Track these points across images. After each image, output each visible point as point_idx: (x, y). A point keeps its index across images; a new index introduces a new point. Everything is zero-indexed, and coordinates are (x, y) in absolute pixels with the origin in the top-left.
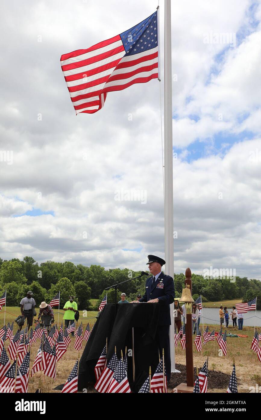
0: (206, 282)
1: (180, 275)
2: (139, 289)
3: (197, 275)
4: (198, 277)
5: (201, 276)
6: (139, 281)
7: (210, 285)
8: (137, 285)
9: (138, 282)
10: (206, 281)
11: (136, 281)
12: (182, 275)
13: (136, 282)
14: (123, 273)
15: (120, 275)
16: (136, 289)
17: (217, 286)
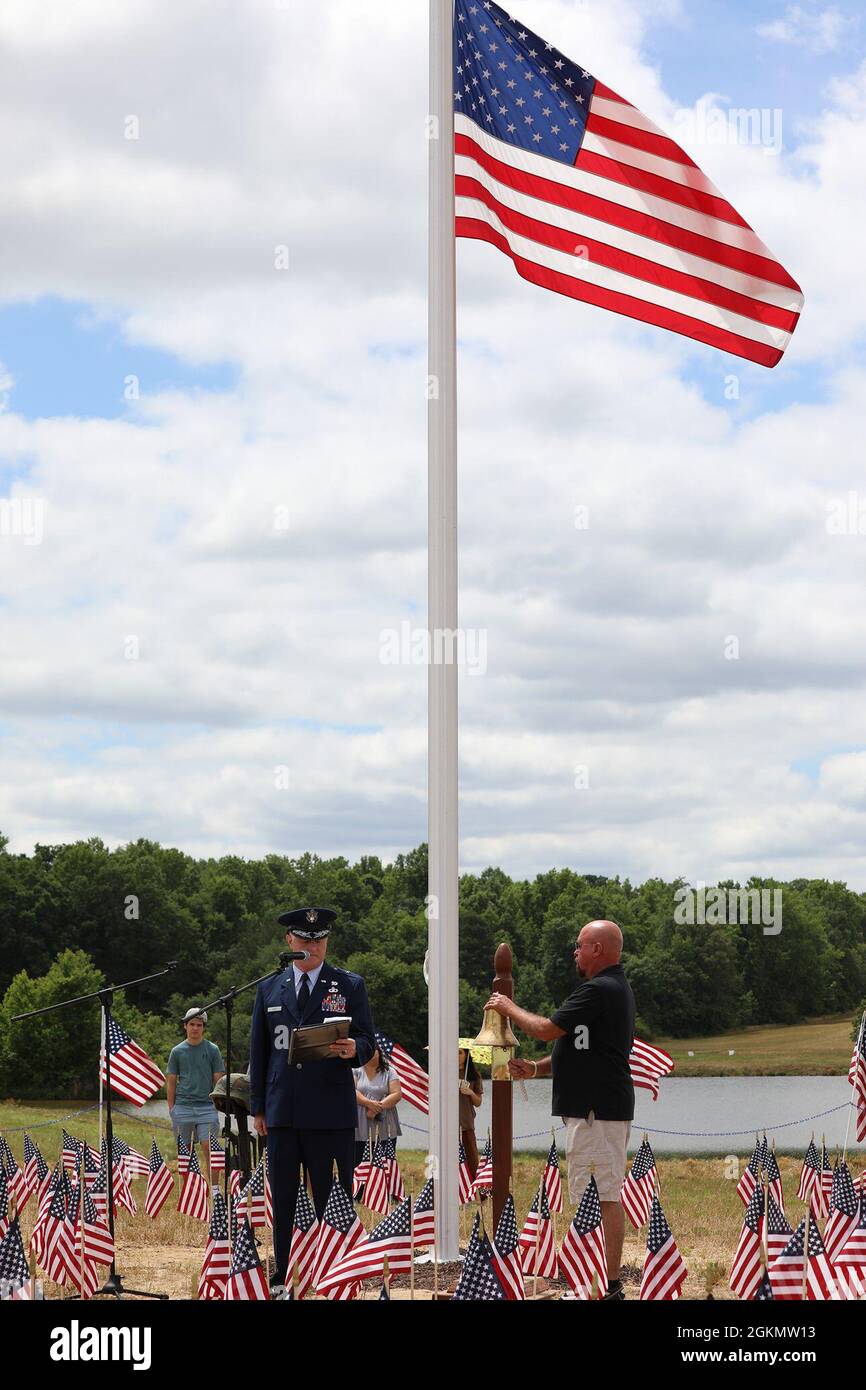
0: (641, 923)
1: (482, 881)
2: (228, 968)
3: (591, 879)
4: (594, 892)
5: (617, 882)
6: (228, 919)
7: (666, 943)
8: (213, 946)
9: (219, 924)
10: (645, 916)
11: (209, 917)
12: (497, 882)
13: (204, 924)
14: (125, 867)
15: (103, 880)
16: (206, 967)
17: (710, 942)
